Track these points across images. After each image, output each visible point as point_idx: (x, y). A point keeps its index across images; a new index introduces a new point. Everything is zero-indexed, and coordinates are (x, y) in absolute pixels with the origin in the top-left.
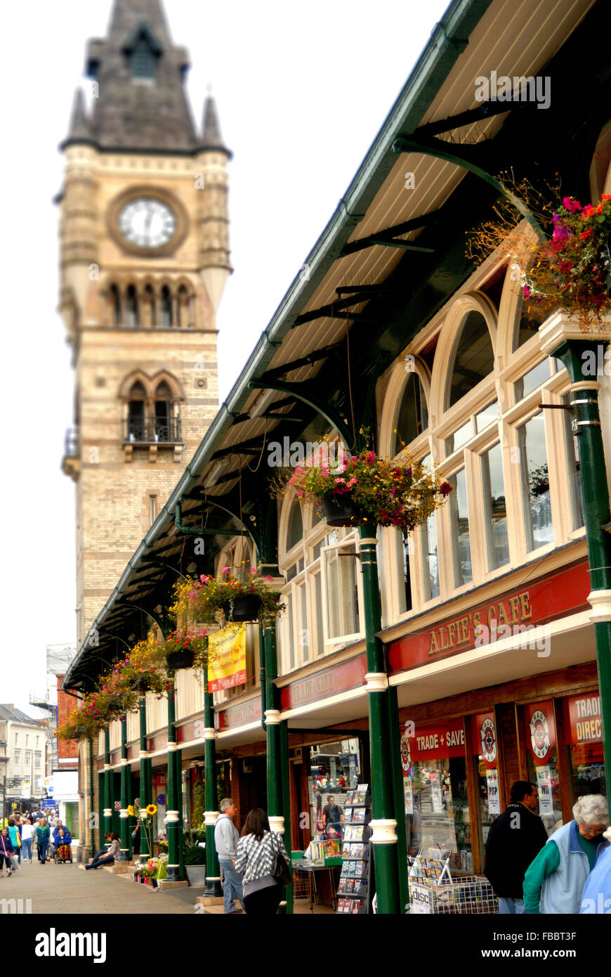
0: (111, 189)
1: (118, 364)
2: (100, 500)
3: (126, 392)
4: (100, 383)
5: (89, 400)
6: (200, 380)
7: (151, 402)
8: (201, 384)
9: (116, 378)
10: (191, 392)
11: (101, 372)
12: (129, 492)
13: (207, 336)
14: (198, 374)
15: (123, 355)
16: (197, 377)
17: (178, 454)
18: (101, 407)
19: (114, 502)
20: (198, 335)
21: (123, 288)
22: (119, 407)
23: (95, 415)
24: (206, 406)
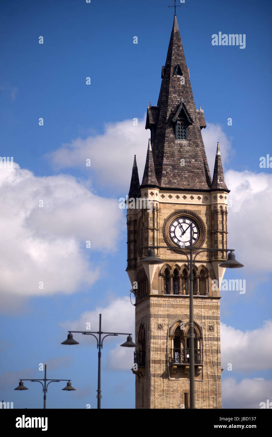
0: (166, 213)
1: (169, 316)
2: (159, 395)
3: (172, 332)
4: (160, 327)
5: (154, 337)
6: (211, 326)
7: (186, 339)
8: (211, 329)
9: (168, 325)
10: (205, 333)
11: (160, 321)
12: (173, 391)
13: (214, 300)
14: (210, 323)
15: (172, 311)
16: (209, 324)
17: (200, 369)
18: (160, 342)
19: (166, 397)
20: (209, 300)
21: (172, 272)
22: (169, 342)
23: (157, 346)
24: (214, 342)
